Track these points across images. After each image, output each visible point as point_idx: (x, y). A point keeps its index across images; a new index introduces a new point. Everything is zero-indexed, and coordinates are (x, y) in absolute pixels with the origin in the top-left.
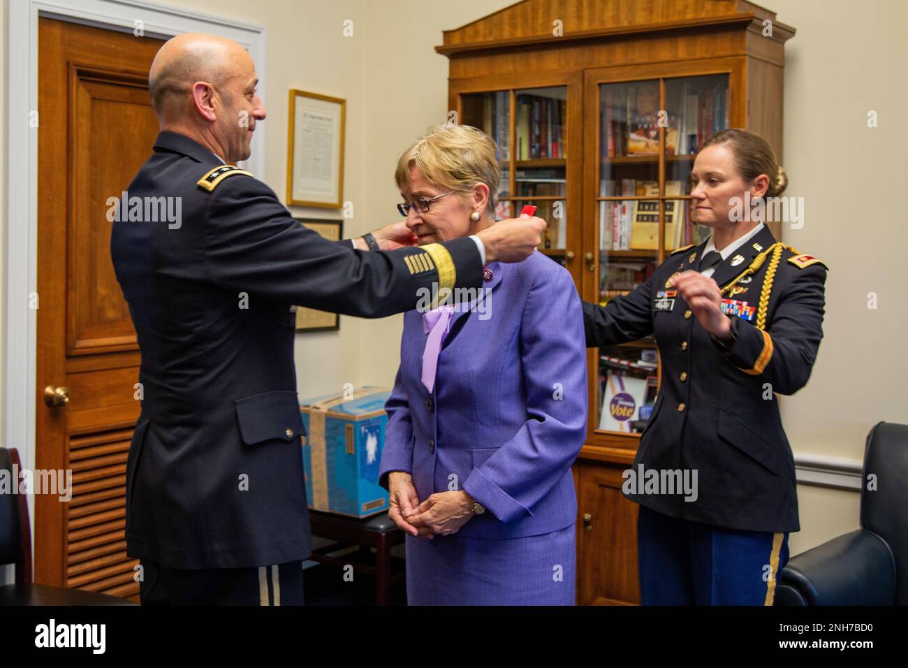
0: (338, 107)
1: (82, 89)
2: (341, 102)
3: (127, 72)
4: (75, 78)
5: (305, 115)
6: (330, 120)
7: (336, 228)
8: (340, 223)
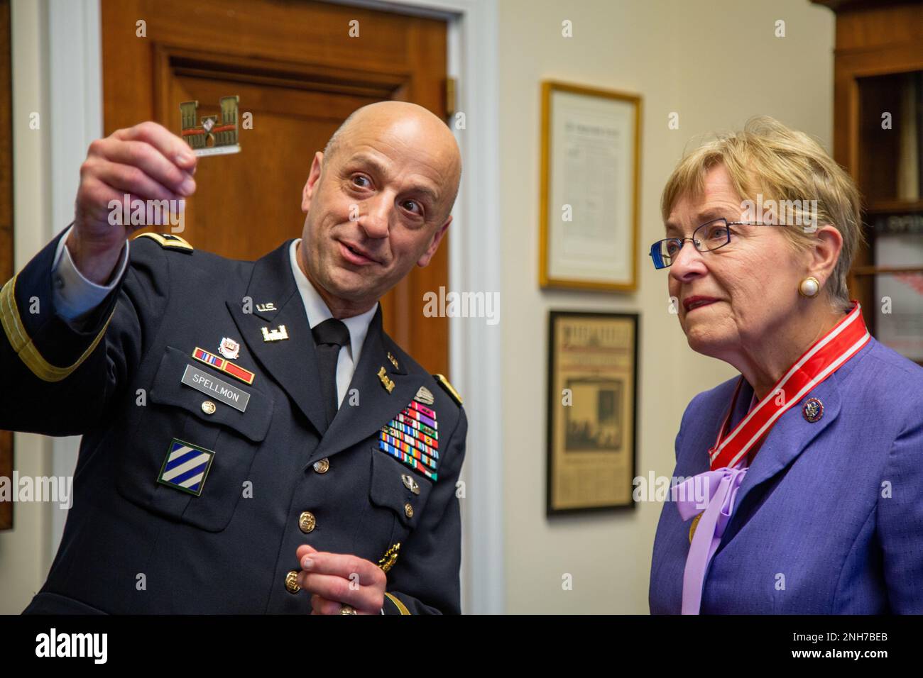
0: (626, 110)
1: (178, 90)
2: (634, 100)
3: (255, 57)
4: (165, 71)
5: (569, 127)
6: (614, 133)
7: (625, 327)
8: (635, 318)
